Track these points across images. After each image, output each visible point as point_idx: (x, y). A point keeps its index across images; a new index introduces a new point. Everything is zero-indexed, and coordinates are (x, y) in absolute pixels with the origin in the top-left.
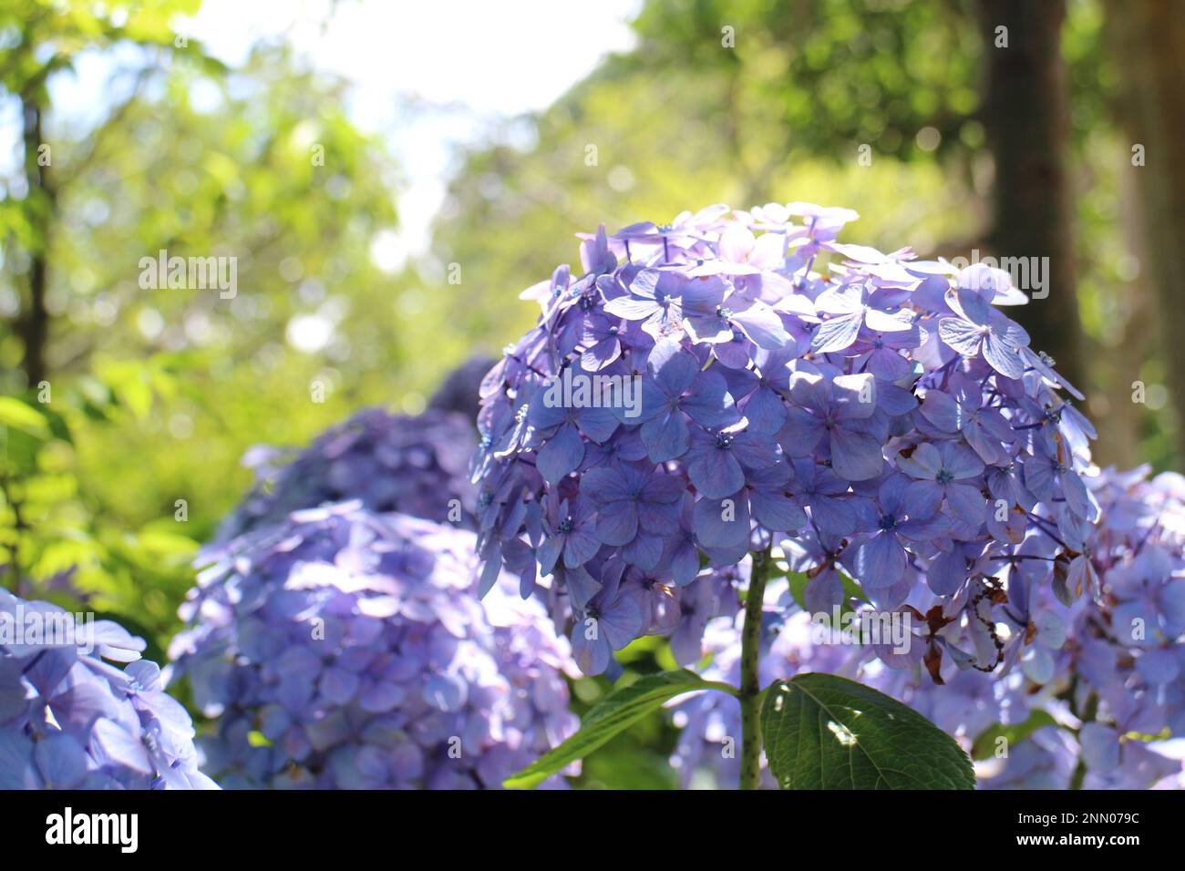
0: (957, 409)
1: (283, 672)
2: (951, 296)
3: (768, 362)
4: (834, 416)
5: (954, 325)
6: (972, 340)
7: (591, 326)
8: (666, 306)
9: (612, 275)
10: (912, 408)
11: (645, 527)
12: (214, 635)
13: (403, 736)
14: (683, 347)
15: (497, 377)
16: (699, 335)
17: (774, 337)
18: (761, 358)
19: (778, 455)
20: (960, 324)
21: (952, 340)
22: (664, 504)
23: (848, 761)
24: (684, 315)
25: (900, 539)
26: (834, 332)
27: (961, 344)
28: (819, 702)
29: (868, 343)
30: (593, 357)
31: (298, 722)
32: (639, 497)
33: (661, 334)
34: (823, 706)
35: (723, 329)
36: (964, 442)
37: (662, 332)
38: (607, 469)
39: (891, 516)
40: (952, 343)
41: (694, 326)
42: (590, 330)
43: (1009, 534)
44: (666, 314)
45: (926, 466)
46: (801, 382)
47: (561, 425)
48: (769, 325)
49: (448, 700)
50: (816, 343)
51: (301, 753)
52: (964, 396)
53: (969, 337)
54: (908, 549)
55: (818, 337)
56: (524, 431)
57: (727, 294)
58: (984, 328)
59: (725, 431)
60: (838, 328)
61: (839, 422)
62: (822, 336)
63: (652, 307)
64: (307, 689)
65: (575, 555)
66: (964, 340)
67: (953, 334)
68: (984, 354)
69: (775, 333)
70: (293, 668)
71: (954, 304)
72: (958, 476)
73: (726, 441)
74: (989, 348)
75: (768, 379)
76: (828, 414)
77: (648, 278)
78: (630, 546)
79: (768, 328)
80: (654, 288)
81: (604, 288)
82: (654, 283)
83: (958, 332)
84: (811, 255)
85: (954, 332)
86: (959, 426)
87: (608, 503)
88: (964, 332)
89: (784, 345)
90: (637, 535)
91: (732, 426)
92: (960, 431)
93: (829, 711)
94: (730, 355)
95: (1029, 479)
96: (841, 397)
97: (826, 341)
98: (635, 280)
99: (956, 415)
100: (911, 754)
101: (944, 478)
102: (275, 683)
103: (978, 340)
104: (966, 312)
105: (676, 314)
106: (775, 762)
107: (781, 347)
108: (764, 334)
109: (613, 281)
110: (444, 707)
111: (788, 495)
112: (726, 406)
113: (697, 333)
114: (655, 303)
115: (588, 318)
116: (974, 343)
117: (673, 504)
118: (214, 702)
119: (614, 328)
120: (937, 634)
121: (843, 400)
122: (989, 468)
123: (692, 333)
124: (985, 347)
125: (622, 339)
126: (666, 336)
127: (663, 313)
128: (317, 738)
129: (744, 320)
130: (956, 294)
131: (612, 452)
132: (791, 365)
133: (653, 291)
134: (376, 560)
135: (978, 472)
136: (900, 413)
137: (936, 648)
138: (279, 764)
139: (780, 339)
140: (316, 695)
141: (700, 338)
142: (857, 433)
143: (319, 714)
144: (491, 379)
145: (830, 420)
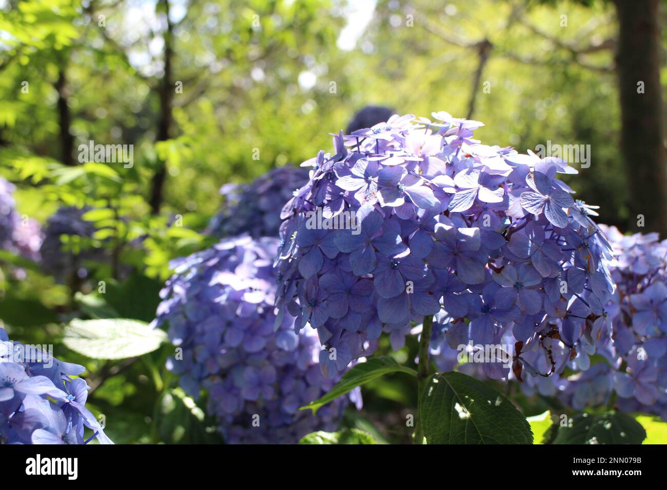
0: (529, 244)
1: (207, 328)
2: (530, 177)
3: (425, 214)
4: (459, 248)
5: (529, 196)
6: (539, 205)
7: (330, 191)
8: (369, 182)
9: (343, 162)
10: (503, 245)
11: (352, 309)
12: (179, 304)
13: (267, 362)
14: (375, 209)
15: (289, 208)
16: (386, 201)
17: (428, 201)
18: (421, 213)
19: (425, 272)
20: (533, 195)
21: (527, 206)
22: (362, 296)
23: (465, 430)
24: (379, 188)
25: (492, 319)
26: (461, 200)
27: (532, 208)
28: (454, 391)
29: (479, 208)
30: (330, 209)
31: (213, 355)
32: (350, 292)
33: (364, 200)
34: (456, 393)
35: (399, 198)
36: (531, 264)
37: (365, 198)
38: (333, 275)
39: (488, 305)
40: (527, 208)
41: (383, 196)
42: (329, 193)
43: (557, 312)
44: (368, 188)
45: (509, 279)
46: (441, 229)
47: (313, 246)
48: (426, 194)
49: (288, 345)
50: (451, 206)
51: (215, 370)
52: (534, 235)
53: (538, 203)
54: (496, 325)
55: (453, 202)
56: (294, 247)
57: (403, 176)
58: (547, 197)
59: (396, 257)
60: (464, 197)
61: (461, 252)
62: (455, 201)
63: (361, 183)
64: (218, 339)
65: (316, 320)
66: (535, 205)
67: (528, 202)
68: (545, 213)
69: (429, 199)
70: (212, 326)
71: (531, 183)
72: (526, 285)
73: (396, 265)
74: (549, 210)
75: (424, 225)
76: (455, 247)
77: (362, 164)
78: (343, 318)
79: (425, 196)
80: (364, 171)
81: (338, 170)
82: (365, 168)
83: (531, 200)
84: (457, 146)
85: (529, 200)
86: (529, 254)
87: (333, 294)
88: (535, 200)
89: (433, 205)
90: (348, 312)
91: (401, 254)
92: (530, 257)
93: (458, 397)
94: (404, 210)
95: (571, 280)
96: (462, 239)
97: (457, 205)
98: (355, 165)
99: (528, 247)
100: (499, 427)
101: (518, 286)
102: (203, 334)
103: (543, 205)
104: (537, 188)
105: (374, 187)
106: (426, 428)
107: (433, 207)
108: (423, 199)
109: (343, 165)
110: (286, 348)
111: (431, 293)
112: (398, 243)
113: (384, 200)
114: (363, 180)
115: (329, 186)
116: (540, 207)
117: (368, 296)
118: (178, 337)
119: (342, 193)
120: (520, 356)
121: (463, 240)
122: (545, 280)
123: (381, 200)
124: (546, 209)
125: (346, 200)
126: (368, 201)
127: (367, 187)
128: (223, 363)
129: (412, 191)
130: (532, 176)
131: (337, 264)
132: (437, 218)
133: (364, 173)
134: (255, 271)
135: (538, 282)
136: (495, 248)
137: (519, 363)
138: (206, 374)
139: (432, 202)
140: (222, 341)
141: (386, 203)
142: (471, 258)
143: (223, 351)
144: (287, 208)
145: (456, 251)
